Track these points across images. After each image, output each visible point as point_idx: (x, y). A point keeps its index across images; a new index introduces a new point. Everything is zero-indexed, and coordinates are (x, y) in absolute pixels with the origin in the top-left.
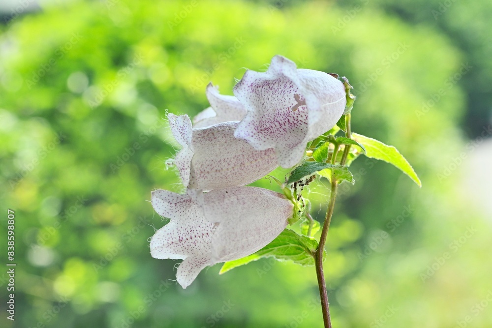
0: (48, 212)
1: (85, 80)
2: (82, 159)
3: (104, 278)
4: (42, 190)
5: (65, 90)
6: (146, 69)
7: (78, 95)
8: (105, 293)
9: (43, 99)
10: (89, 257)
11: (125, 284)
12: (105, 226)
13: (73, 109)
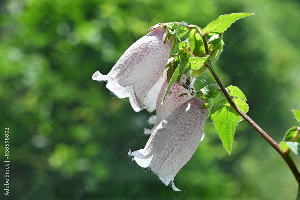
0: (44, 113)
1: (68, 28)
2: (67, 79)
3: (80, 156)
4: (40, 100)
5: (55, 34)
6: (107, 20)
7: (64, 38)
8: (81, 165)
9: (41, 41)
10: (70, 142)
11: (94, 160)
12: (82, 122)
13: (60, 46)
